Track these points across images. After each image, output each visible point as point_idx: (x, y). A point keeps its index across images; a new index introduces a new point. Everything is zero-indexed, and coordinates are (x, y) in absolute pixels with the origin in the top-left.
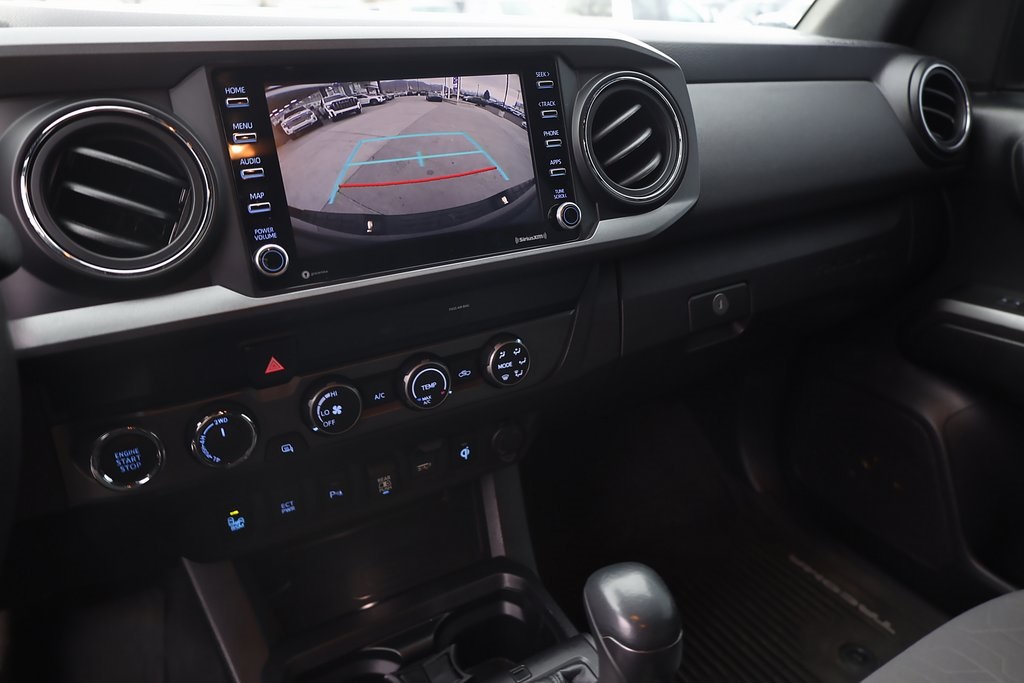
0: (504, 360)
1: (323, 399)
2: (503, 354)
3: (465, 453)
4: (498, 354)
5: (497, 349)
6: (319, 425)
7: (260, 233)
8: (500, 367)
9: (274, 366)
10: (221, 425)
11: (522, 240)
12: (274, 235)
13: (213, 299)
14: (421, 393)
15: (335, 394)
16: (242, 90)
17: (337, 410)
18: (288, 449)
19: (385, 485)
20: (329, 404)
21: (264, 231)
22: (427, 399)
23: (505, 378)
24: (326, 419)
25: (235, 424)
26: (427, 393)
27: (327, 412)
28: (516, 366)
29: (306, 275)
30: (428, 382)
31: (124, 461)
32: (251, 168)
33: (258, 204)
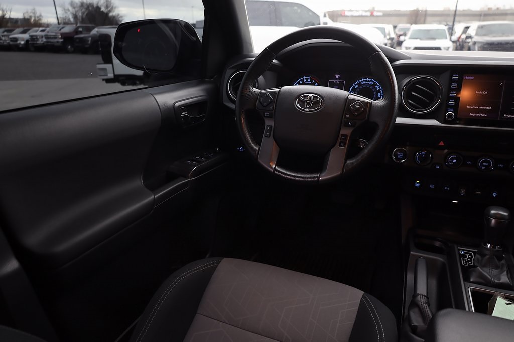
1: (452, 157)
3: (495, 195)
6: (448, 163)
7: (449, 109)
9: (442, 143)
10: (423, 154)
12: (453, 110)
13: (433, 122)
14: (482, 165)
15: (456, 156)
16: (457, 75)
17: (454, 161)
18: (437, 167)
19: (463, 192)
20: (453, 159)
22: (483, 168)
24: (450, 162)
25: (427, 155)
26: (484, 166)
27: (451, 160)
30: (485, 163)
31: (399, 156)
32: (453, 94)
33: (451, 103)
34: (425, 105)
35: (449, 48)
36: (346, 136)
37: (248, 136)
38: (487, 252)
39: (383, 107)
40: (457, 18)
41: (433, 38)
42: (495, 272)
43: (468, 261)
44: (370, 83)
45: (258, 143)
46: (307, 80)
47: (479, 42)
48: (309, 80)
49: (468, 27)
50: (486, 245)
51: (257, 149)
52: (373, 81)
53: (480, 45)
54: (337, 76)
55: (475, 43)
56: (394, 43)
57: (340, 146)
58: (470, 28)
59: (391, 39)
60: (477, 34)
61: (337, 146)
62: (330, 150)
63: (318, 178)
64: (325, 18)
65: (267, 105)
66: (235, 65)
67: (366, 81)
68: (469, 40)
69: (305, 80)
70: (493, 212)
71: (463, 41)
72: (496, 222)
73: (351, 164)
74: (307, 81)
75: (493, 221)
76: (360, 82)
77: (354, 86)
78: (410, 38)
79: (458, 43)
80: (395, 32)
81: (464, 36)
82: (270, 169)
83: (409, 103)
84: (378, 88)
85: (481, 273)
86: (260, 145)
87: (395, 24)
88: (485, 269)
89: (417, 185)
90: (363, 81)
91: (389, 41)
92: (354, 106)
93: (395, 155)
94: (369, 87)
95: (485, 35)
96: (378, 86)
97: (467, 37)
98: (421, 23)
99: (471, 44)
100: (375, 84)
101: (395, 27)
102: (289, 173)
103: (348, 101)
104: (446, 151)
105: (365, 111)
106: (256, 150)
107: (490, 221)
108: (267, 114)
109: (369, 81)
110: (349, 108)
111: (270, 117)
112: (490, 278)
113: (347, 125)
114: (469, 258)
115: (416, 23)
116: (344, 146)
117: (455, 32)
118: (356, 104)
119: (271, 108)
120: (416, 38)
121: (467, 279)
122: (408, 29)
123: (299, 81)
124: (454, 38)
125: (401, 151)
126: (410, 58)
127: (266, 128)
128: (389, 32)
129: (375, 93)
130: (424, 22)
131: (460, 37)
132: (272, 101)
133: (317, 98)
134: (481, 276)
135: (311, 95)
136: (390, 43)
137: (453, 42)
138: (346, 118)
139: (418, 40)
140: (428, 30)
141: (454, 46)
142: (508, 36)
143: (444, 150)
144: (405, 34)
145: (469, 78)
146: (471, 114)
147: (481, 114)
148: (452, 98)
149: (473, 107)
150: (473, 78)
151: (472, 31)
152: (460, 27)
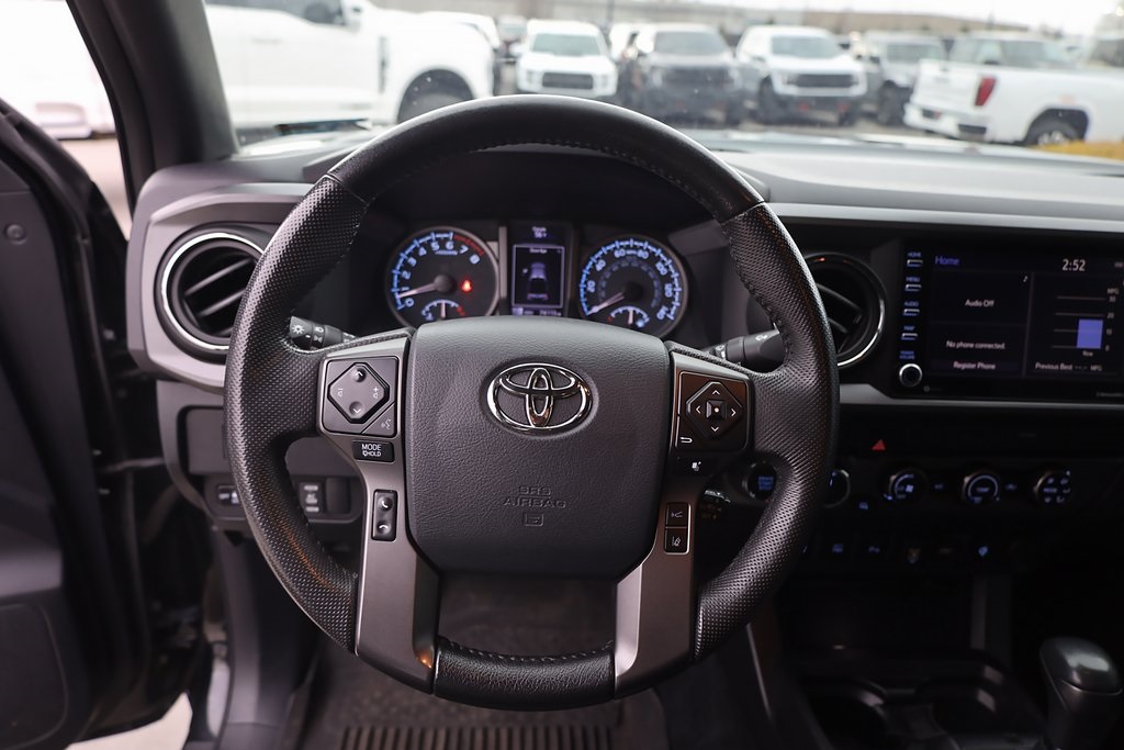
0: (1051, 486)
1: (902, 479)
2: (1051, 481)
3: (983, 551)
4: (1046, 480)
5: (1047, 474)
6: (893, 495)
7: (905, 354)
8: (1046, 490)
9: (880, 446)
11: (1103, 395)
12: (913, 357)
13: (863, 392)
14: (974, 493)
15: (912, 476)
16: (919, 255)
17: (910, 488)
18: (864, 506)
19: (914, 556)
20: (905, 483)
21: (907, 353)
22: (978, 499)
23: (1048, 500)
24: (899, 492)
26: (980, 495)
27: (902, 488)
28: (1060, 493)
29: (927, 389)
30: (982, 487)
32: (911, 309)
33: (908, 334)
35: (607, 75)
44: (641, 253)
46: (442, 243)
47: (662, 67)
48: (449, 245)
49: (634, 36)
52: (648, 250)
53: (663, 73)
54: (539, 232)
55: (654, 68)
58: (639, 37)
60: (656, 49)
62: (636, 565)
67: (628, 247)
68: (643, 61)
69: (435, 246)
71: (631, 63)
74: (443, 247)
76: (611, 253)
77: (594, 264)
78: (530, 50)
79: (624, 67)
81: (631, 52)
84: (663, 271)
90: (619, 249)
92: (702, 401)
94: (639, 269)
96: (663, 262)
97: (639, 55)
99: (646, 69)
100: (653, 259)
105: (741, 417)
108: (370, 450)
109: (635, 248)
111: (387, 459)
116: (683, 546)
117: (614, 43)
118: (707, 394)
122: (522, 29)
123: (416, 249)
124: (615, 53)
127: (373, 504)
129: (656, 283)
131: (625, 54)
132: (385, 398)
135: (538, 367)
137: (615, 62)
145: (948, 261)
146: (956, 365)
147: (980, 365)
148: (909, 320)
149: (960, 345)
150: (956, 262)
151: (645, 43)
152: (620, 33)
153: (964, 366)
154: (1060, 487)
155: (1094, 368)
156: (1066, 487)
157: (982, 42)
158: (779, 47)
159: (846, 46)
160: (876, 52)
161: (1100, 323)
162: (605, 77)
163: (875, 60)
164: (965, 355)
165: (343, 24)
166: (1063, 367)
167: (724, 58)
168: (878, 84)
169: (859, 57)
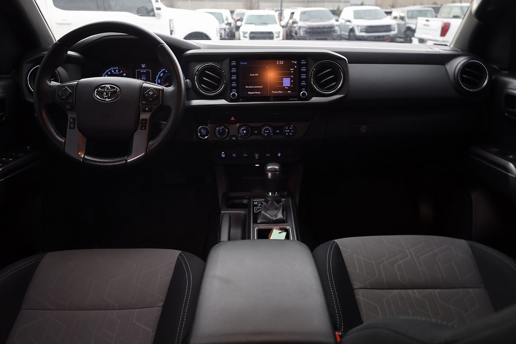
0: (287, 130)
5: (286, 126)
7: (232, 90)
9: (233, 119)
10: (221, 129)
11: (291, 99)
12: (236, 91)
13: (223, 102)
14: (264, 133)
15: (245, 128)
16: (235, 62)
17: (245, 132)
18: (234, 138)
19: (257, 156)
20: (243, 130)
21: (234, 90)
22: (266, 135)
23: (287, 134)
24: (242, 133)
25: (224, 130)
26: (266, 133)
28: (290, 132)
29: (240, 100)
30: (266, 130)
31: (203, 133)
32: (234, 77)
33: (234, 84)
34: (215, 88)
35: (279, 32)
36: (145, 120)
37: (52, 130)
38: (269, 199)
39: (173, 92)
40: (283, 4)
41: (266, 24)
42: (275, 212)
43: (259, 208)
45: (64, 135)
46: (115, 70)
47: (303, 27)
48: (117, 71)
49: (293, 13)
50: (268, 194)
51: (63, 141)
53: (304, 29)
54: (143, 66)
55: (300, 28)
56: (233, 28)
57: (141, 129)
58: (295, 14)
59: (229, 24)
60: (301, 20)
61: (139, 130)
62: (133, 134)
63: (126, 161)
64: (157, 3)
65: (67, 98)
66: (31, 59)
68: (295, 25)
69: (113, 71)
70: (269, 167)
71: (290, 26)
72: (272, 175)
73: (152, 145)
75: (270, 174)
77: (160, 75)
78: (246, 23)
79: (287, 29)
80: (232, 18)
81: (291, 21)
82: (79, 159)
83: (203, 87)
85: (264, 215)
86: (65, 137)
87: (232, 10)
88: (269, 212)
89: (223, 156)
91: (228, 26)
92: (148, 93)
93: (200, 132)
95: (307, 20)
97: (294, 23)
98: (256, 9)
99: (297, 28)
101: (232, 12)
102: (98, 160)
103: (142, 89)
104: (238, 125)
105: (158, 97)
106: (61, 142)
107: (267, 174)
108: (68, 107)
110: (144, 96)
111: (72, 109)
112: (270, 217)
113: (145, 111)
114: (260, 206)
115: (251, 8)
116: (145, 129)
117: (284, 18)
118: (149, 91)
119: (71, 101)
120: (251, 24)
121: (255, 222)
122: (244, 14)
123: (108, 72)
124: (284, 23)
125: (205, 129)
126: (199, 48)
128: (227, 17)
130: (258, 8)
131: (288, 23)
132: (70, 94)
133: (114, 88)
134: (265, 217)
135: (108, 86)
136: (228, 28)
137: (283, 27)
138: (142, 104)
139: (253, 25)
140: (261, 16)
141: (284, 30)
142: (324, 21)
143: (236, 124)
144: (241, 20)
145: (244, 63)
146: (249, 93)
147: (256, 92)
148: (234, 80)
149: (250, 87)
150: (246, 63)
151: (297, 17)
152: (287, 13)
153: (251, 93)
154: (290, 130)
155: (289, 92)
156: (292, 130)
157: (452, 7)
158: (358, 15)
159: (389, 13)
160: (402, 15)
161: (289, 79)
162: (279, 33)
163: (402, 18)
164: (251, 90)
165: (154, 15)
166: (280, 92)
167: (332, 22)
168: (403, 30)
169: (395, 18)
